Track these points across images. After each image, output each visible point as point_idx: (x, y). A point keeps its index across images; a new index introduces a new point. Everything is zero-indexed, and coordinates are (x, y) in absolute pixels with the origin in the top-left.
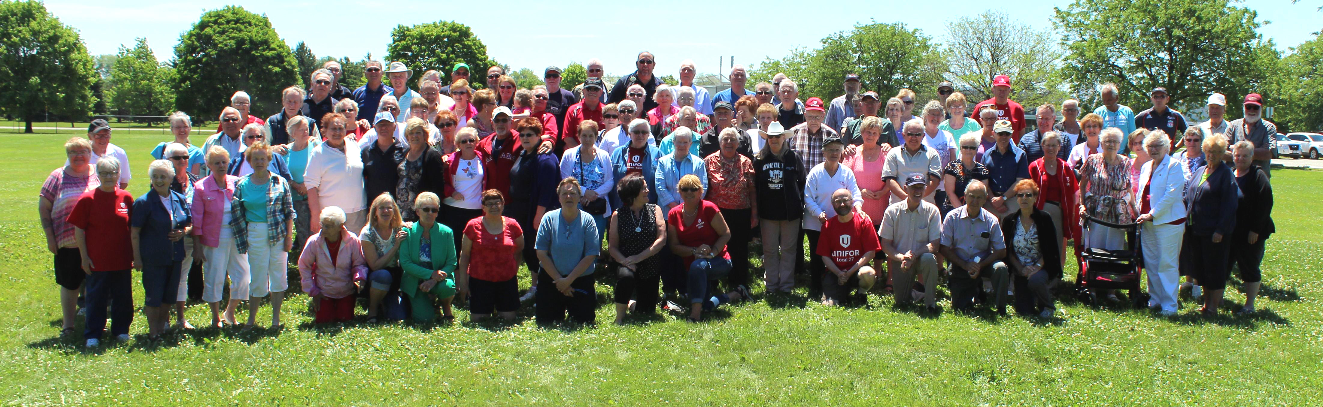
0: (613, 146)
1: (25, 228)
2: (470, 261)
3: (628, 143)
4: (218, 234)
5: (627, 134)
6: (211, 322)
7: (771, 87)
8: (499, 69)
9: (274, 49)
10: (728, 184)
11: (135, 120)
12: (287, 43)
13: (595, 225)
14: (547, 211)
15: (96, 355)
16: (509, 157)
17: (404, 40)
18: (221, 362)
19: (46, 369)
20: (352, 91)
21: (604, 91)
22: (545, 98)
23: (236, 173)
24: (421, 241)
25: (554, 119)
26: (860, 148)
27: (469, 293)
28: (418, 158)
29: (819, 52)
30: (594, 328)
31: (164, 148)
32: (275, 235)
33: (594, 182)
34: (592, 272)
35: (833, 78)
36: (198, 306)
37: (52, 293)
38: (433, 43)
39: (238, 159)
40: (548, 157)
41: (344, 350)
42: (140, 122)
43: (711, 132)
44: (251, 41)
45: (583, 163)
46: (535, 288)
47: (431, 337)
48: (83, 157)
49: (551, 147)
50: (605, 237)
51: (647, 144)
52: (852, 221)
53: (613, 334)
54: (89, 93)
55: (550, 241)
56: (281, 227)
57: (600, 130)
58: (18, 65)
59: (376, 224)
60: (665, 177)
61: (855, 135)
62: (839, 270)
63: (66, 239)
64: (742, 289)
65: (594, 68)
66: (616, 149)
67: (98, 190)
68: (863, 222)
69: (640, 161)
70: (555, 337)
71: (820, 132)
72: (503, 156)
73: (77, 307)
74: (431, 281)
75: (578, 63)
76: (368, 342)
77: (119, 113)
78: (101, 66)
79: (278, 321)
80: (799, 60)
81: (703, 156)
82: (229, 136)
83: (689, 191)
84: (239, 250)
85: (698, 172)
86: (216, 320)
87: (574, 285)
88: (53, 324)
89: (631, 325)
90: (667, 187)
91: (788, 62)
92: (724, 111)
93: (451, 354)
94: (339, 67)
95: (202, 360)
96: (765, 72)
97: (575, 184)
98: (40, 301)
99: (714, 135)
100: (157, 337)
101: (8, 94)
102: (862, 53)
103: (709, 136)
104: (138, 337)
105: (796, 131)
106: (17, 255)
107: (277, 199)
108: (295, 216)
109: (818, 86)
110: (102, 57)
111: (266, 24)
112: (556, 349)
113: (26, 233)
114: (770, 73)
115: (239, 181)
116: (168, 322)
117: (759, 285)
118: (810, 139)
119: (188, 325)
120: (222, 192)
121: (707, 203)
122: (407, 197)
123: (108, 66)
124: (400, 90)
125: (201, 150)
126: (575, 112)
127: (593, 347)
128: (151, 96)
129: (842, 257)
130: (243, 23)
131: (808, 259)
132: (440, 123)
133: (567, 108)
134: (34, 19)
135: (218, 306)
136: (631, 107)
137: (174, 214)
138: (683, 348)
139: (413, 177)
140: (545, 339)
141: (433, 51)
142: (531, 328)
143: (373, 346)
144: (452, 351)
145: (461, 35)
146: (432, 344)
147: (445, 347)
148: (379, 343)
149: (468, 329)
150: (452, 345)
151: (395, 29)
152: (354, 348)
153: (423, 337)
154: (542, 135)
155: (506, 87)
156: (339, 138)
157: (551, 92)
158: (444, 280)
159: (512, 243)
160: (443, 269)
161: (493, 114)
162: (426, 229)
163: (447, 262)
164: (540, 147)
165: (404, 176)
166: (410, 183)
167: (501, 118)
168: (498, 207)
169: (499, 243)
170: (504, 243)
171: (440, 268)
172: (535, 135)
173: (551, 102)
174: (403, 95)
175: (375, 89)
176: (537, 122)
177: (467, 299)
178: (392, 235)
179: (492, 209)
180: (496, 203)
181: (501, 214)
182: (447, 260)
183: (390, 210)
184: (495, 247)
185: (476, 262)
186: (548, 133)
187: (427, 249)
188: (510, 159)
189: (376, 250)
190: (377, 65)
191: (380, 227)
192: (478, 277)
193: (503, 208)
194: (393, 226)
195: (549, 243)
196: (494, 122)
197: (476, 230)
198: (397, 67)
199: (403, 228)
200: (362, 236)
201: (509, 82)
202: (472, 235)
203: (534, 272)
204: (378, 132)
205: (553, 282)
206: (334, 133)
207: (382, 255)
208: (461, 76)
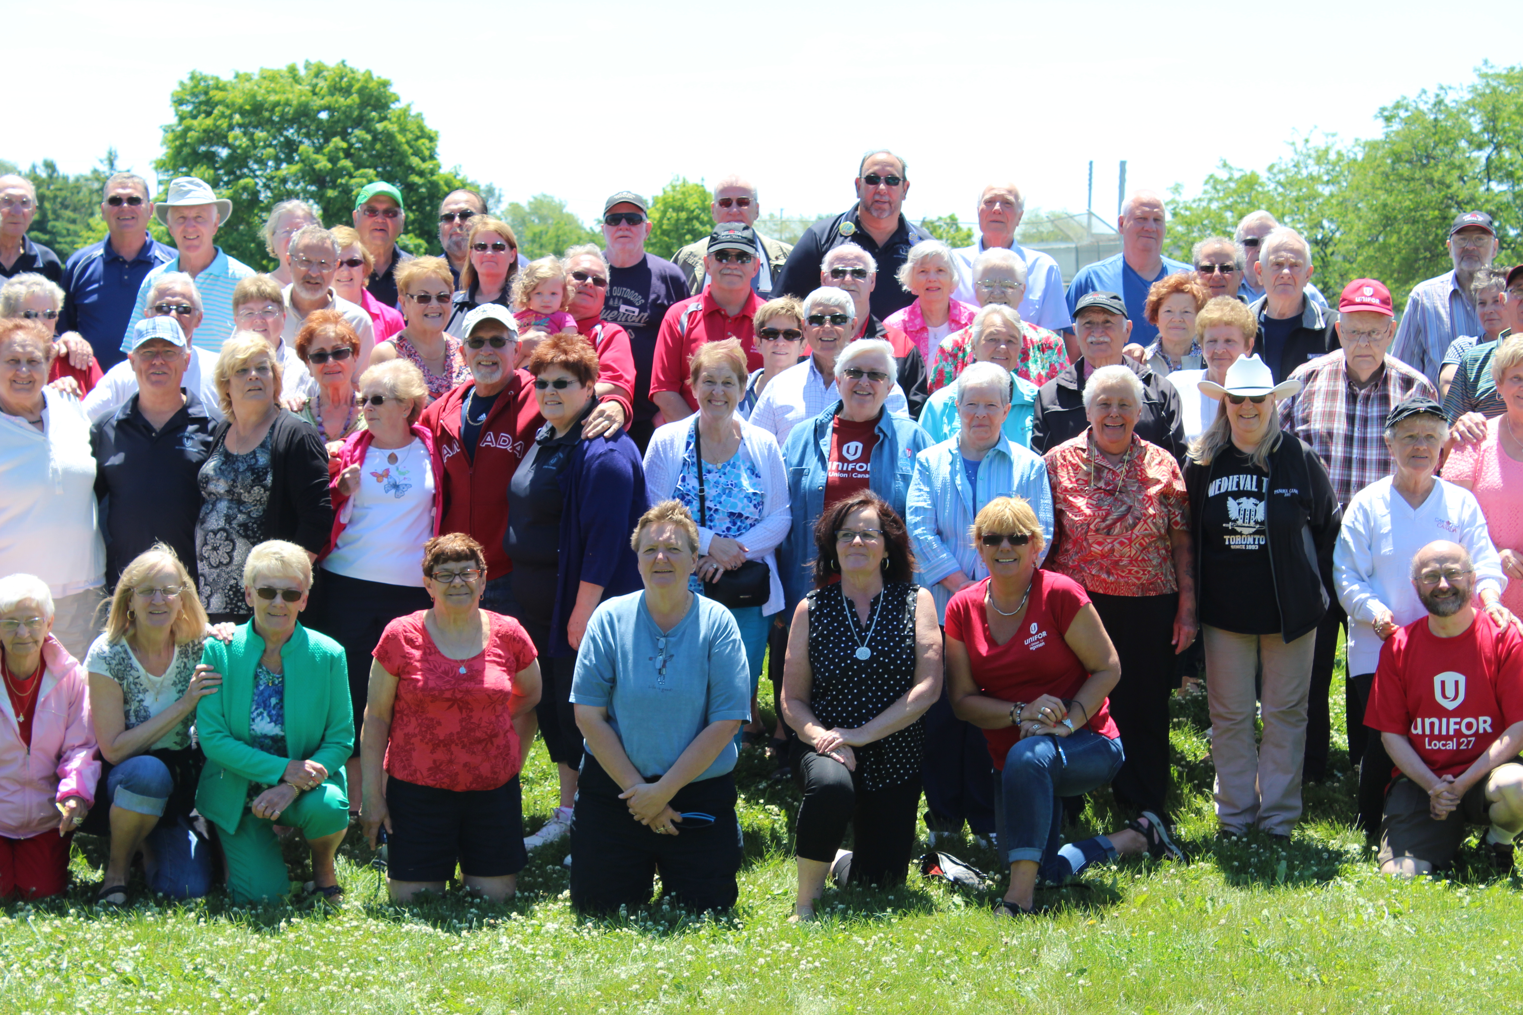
0: (790, 416)
2: (390, 732)
3: (832, 407)
5: (828, 383)
7: (1238, 253)
8: (472, 197)
10: (1110, 528)
13: (737, 635)
14: (605, 597)
16: (505, 443)
17: (209, 114)
20: (63, 256)
21: (763, 259)
22: (598, 281)
24: (256, 676)
25: (624, 339)
26: (1494, 424)
27: (387, 824)
28: (255, 445)
29: (1373, 146)
30: (732, 926)
33: (736, 517)
34: (730, 768)
35: (1415, 221)
38: (292, 122)
40: (611, 445)
41: (33, 980)
43: (1067, 378)
45: (706, 465)
46: (570, 811)
47: (277, 947)
49: (620, 418)
50: (765, 671)
51: (882, 410)
52: (1471, 632)
53: (786, 945)
55: (613, 681)
57: (751, 370)
59: (131, 632)
60: (934, 505)
61: (1482, 385)
62: (1429, 775)
64: (1151, 825)
65: (734, 196)
66: (798, 427)
68: (1502, 638)
69: (865, 458)
70: (626, 951)
71: (1380, 376)
72: (489, 440)
74: (283, 787)
75: (693, 180)
76: (102, 957)
80: (1314, 170)
81: (1041, 445)
83: (1005, 544)
85: (1027, 490)
87: (676, 803)
89: (836, 920)
90: (939, 533)
91: (1282, 177)
92: (1100, 318)
93: (333, 995)
94: (28, 191)
96: (1214, 206)
97: (678, 523)
99: (1074, 387)
102: (1498, 147)
103: (1061, 389)
105: (1311, 376)
109: (1370, 243)
112: (627, 983)
114: (1229, 208)
117: (1198, 812)
118: (1352, 398)
121: (1054, 579)
124: (197, 256)
126: (684, 319)
127: (729, 980)
129: (1440, 737)
131: (1340, 740)
132: (313, 349)
133: (665, 308)
136: (840, 306)
138: (983, 989)
139: (246, 497)
140: (597, 956)
141: (290, 147)
142: (556, 926)
143: (114, 971)
144: (335, 988)
145: (363, 105)
146: (279, 967)
147: (316, 975)
148: (131, 962)
149: (382, 925)
150: (335, 972)
151: (182, 84)
152: (62, 978)
153: (254, 946)
154: (594, 383)
155: (490, 246)
156: (30, 390)
157: (617, 266)
158: (318, 789)
159: (506, 683)
160: (317, 756)
161: (465, 323)
162: (271, 646)
163: (327, 739)
164: (591, 418)
165: (218, 498)
166: (241, 517)
167: (486, 335)
168: (467, 584)
169: (471, 685)
170: (486, 686)
171: (308, 754)
172: (578, 385)
173: (617, 291)
174: (208, 271)
175: (129, 252)
176: (583, 349)
177: (379, 841)
178: (175, 663)
179: (453, 591)
180: (463, 574)
181: (477, 603)
182: (329, 732)
183: (172, 597)
184: (459, 696)
185: (406, 735)
186: (612, 378)
187: (274, 701)
188: (509, 448)
189: (126, 702)
190: (135, 188)
191: (142, 639)
192: (410, 778)
193: (483, 587)
194: (181, 637)
195: (609, 685)
196: (467, 347)
197: (408, 649)
198: (189, 191)
199: (207, 642)
200: (91, 664)
201: (499, 233)
202: (398, 662)
203: (566, 768)
204: (140, 373)
205: (621, 796)
206: (16, 375)
207: (144, 717)
208: (379, 219)
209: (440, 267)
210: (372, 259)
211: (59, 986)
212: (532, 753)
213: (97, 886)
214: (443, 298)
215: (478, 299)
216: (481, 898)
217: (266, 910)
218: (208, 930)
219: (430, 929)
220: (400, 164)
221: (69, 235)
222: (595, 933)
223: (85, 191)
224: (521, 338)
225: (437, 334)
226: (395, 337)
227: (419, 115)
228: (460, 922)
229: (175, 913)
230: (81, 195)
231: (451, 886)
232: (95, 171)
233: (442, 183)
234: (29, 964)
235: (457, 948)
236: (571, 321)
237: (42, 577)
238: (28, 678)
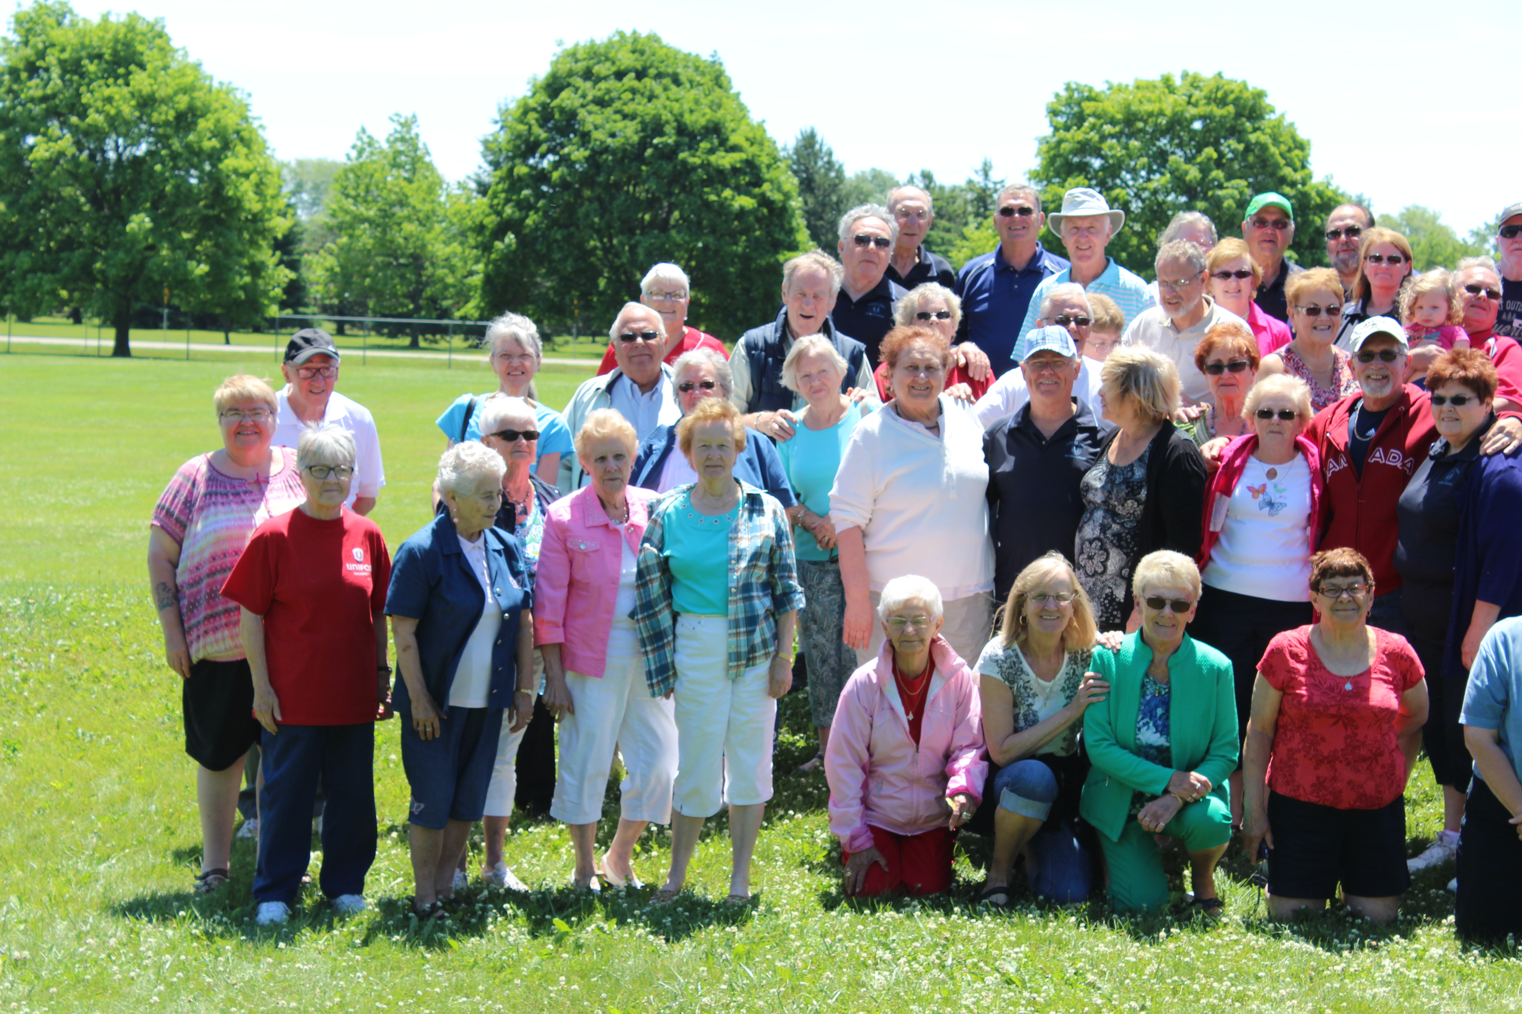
1: (118, 604)
2: (1273, 747)
4: (604, 642)
6: (571, 877)
8: (1355, 211)
9: (735, 149)
11: (378, 328)
12: (771, 133)
15: (282, 945)
16: (1395, 459)
17: (1082, 125)
18: (595, 985)
19: (158, 973)
22: (1492, 294)
23: (652, 482)
24: (1143, 686)
27: (1269, 838)
28: (1136, 456)
31: (470, 410)
32: (744, 649)
36: (539, 831)
37: (178, 776)
39: (659, 445)
40: (1511, 462)
41: (919, 976)
42: (392, 335)
44: (681, 130)
46: (1455, 836)
47: (1158, 957)
48: (256, 425)
54: (267, 256)
55: (1506, 704)
56: (763, 631)
58: (99, 182)
59: (1022, 637)
63: (211, 638)
67: (298, 514)
70: (1514, 982)
72: (1378, 456)
73: (238, 816)
74: (1166, 800)
76: (984, 955)
77: (341, 310)
78: (299, 189)
79: (747, 883)
82: (634, 381)
84: (651, 686)
86: (585, 871)
88: (179, 856)
93: (1213, 1008)
94: (925, 202)
95: (547, 979)
98: (149, 794)
100: (434, 907)
101: (78, 255)
104: (388, 906)
106: (97, 672)
107: (756, 556)
108: (800, 601)
110: (301, 164)
111: (719, 80)
113: (119, 617)
115: (659, 502)
116: (463, 869)
119: (512, 881)
120: (617, 531)
122: (1104, 564)
123: (316, 188)
124: (1089, 267)
125: (562, 419)
128: (422, 267)
130: (659, 76)
132: (1211, 361)
134: (142, 66)
135: (591, 834)
137: (493, 584)
139: (1119, 509)
140: (1484, 985)
141: (1162, 157)
142: (1441, 952)
143: (997, 970)
144: (1216, 1001)
145: (1239, 115)
146: (1159, 976)
147: (1196, 987)
148: (1014, 963)
149: (1262, 941)
150: (1215, 984)
151: (1057, 96)
152: (947, 974)
153: (1134, 955)
154: (1492, 398)
155: (1385, 258)
156: (927, 396)
157: (1511, 278)
158: (1201, 802)
159: (1392, 701)
160: (1200, 768)
161: (1353, 337)
162: (1158, 656)
163: (1212, 752)
164: (1490, 434)
165: (1097, 507)
166: (1115, 527)
167: (1376, 349)
168: (1354, 600)
169: (1356, 702)
170: (1372, 703)
171: (1192, 766)
172: (1476, 402)
173: (1511, 305)
174: (1098, 281)
175: (1019, 261)
176: (1483, 364)
177: (1260, 856)
178: (1064, 669)
179: (1340, 607)
180: (1351, 589)
181: (1364, 619)
182: (1213, 745)
183: (1063, 603)
184: (1344, 712)
185: (1289, 750)
186: (1506, 393)
187: (1160, 711)
188: (1399, 465)
189: (1015, 705)
190: (1026, 199)
191: (1033, 644)
192: (1292, 794)
193: (1371, 604)
194: (1070, 644)
195: (1501, 707)
196: (1356, 361)
197: (1293, 663)
198: (1083, 202)
199: (1096, 650)
200: (982, 667)
201: (1396, 245)
202: (1282, 676)
203: (1452, 790)
204: (1030, 383)
205: (1511, 821)
206: (914, 381)
207: (1032, 721)
208: (1268, 230)
209: (1330, 280)
210: (1260, 271)
211: (944, 982)
212: (1414, 774)
213: (980, 886)
214: (1333, 311)
215: (1369, 311)
216: (1363, 919)
217: (1145, 919)
218: (1088, 936)
219: (1310, 947)
220: (1273, 175)
221: (943, 244)
222: (1481, 961)
223: (960, 202)
224: (1410, 352)
225: (1326, 346)
226: (1282, 350)
227: (1292, 125)
228: (1341, 942)
229: (1056, 917)
230: (956, 206)
231: (1332, 904)
232: (970, 182)
233: (1313, 194)
234: (914, 959)
235: (1338, 968)
236: (1463, 335)
237: (932, 579)
238: (917, 677)
